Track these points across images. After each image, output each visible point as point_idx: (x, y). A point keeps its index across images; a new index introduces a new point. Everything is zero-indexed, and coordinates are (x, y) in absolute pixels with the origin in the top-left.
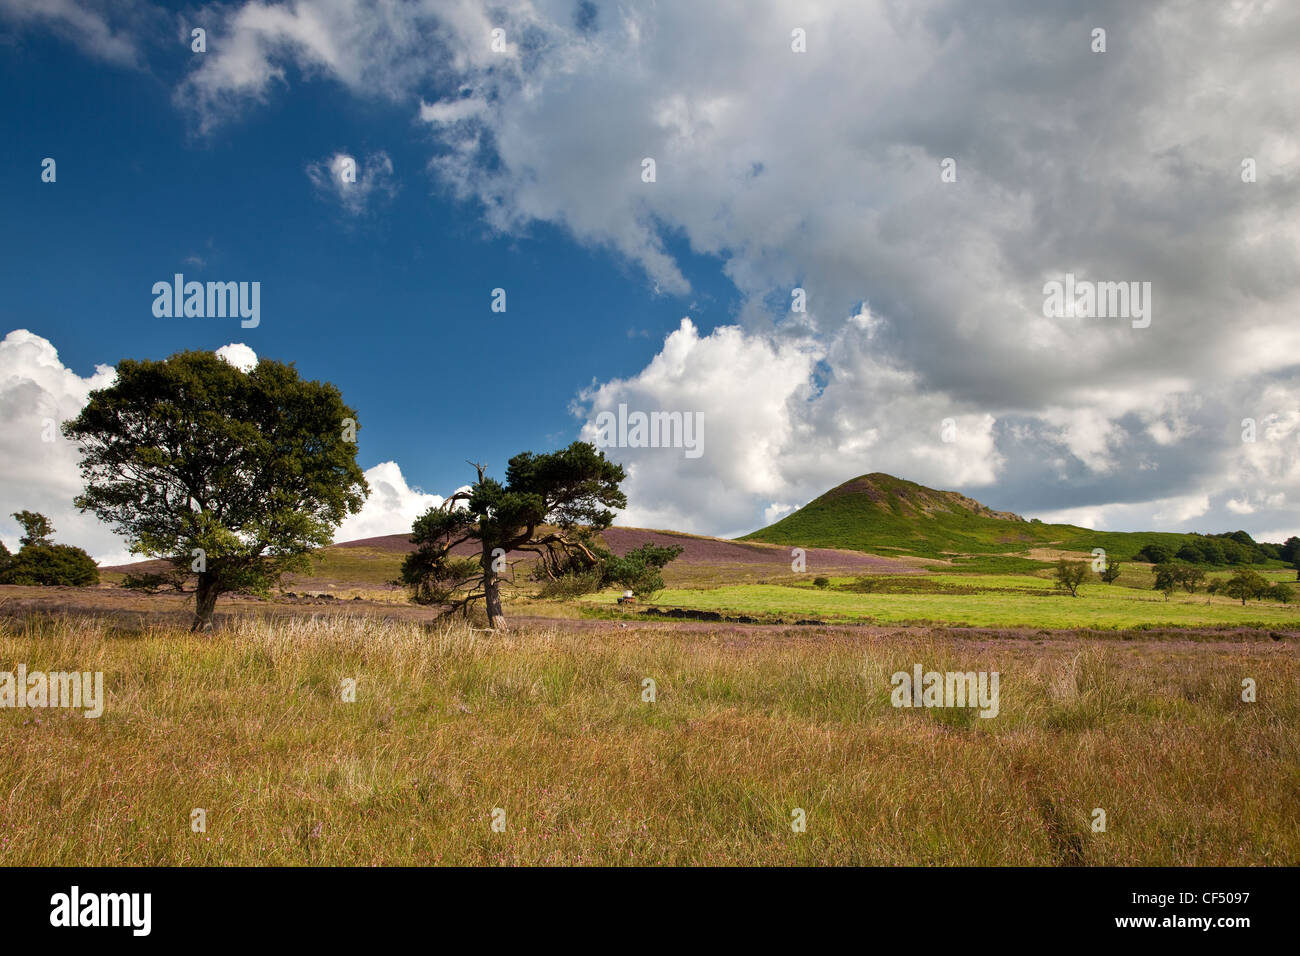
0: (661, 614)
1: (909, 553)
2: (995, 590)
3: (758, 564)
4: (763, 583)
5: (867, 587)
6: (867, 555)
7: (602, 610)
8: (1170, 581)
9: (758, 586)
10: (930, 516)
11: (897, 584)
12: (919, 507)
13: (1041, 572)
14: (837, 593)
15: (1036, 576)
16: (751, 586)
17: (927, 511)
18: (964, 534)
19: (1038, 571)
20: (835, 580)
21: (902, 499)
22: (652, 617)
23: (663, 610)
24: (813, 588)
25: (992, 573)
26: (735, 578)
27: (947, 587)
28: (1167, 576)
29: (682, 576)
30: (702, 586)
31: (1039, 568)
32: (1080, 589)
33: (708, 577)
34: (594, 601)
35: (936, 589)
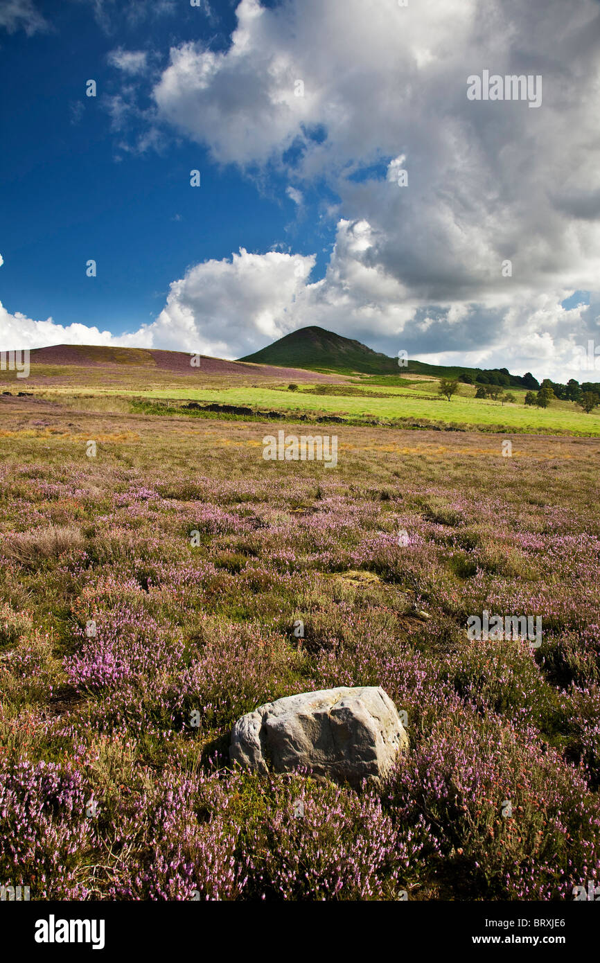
0: (201, 408)
1: (335, 373)
2: (398, 395)
3: (250, 375)
4: (255, 387)
5: (322, 391)
6: (313, 373)
7: (150, 404)
8: (484, 394)
9: (253, 388)
10: (344, 352)
11: (338, 390)
12: (338, 347)
13: (411, 386)
14: (303, 394)
15: (409, 388)
16: (249, 389)
17: (343, 349)
18: (363, 363)
19: (410, 386)
20: (301, 387)
21: (329, 342)
22: (193, 410)
23: (201, 405)
24: (287, 391)
25: (386, 386)
26: (238, 384)
27: (368, 393)
28: (483, 390)
29: (203, 381)
30: (217, 388)
31: (411, 383)
32: (454, 397)
33: (220, 382)
34: (145, 396)
35: (363, 394)
